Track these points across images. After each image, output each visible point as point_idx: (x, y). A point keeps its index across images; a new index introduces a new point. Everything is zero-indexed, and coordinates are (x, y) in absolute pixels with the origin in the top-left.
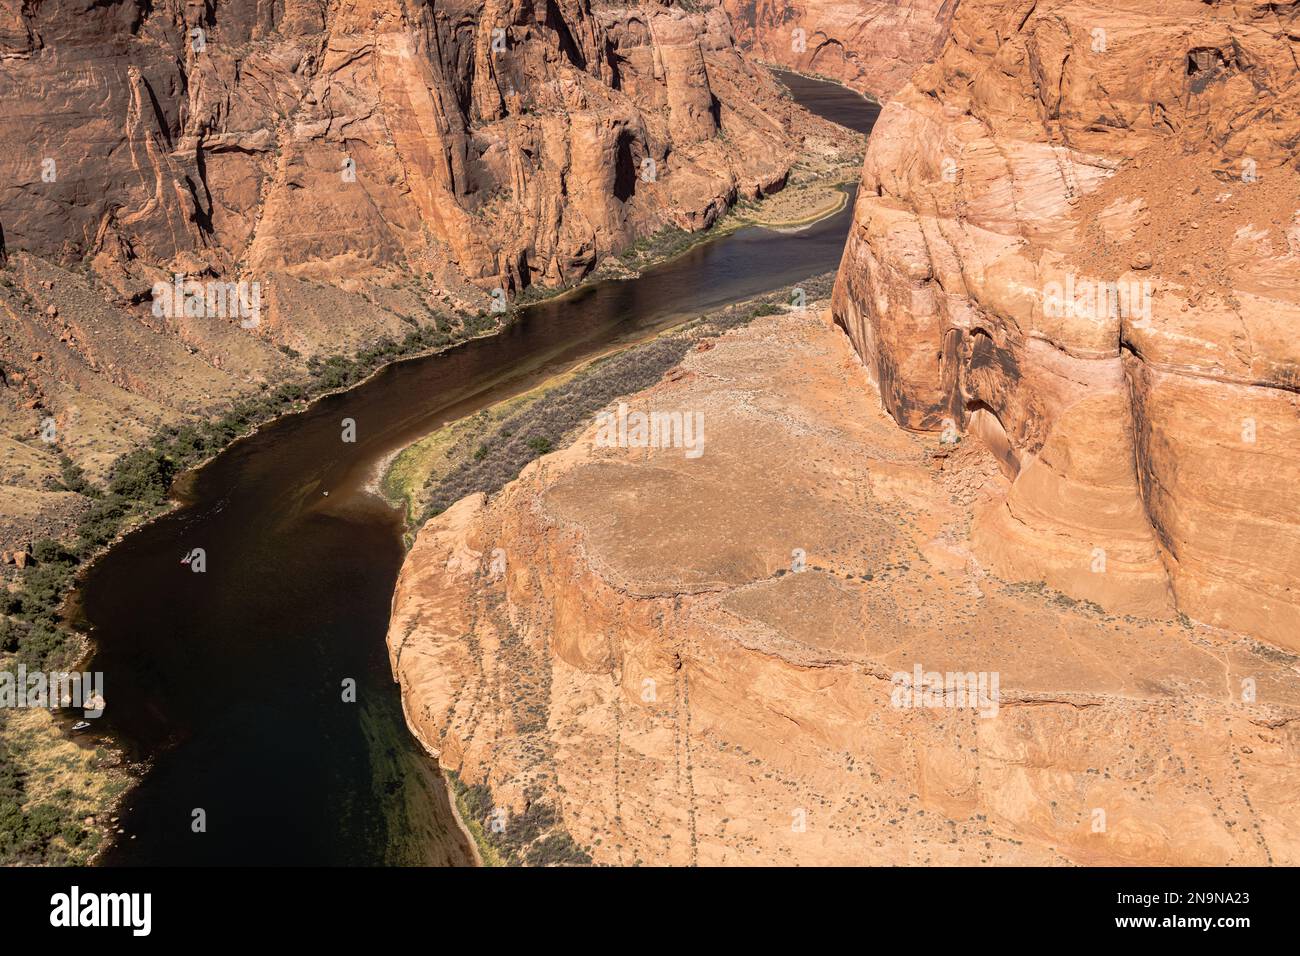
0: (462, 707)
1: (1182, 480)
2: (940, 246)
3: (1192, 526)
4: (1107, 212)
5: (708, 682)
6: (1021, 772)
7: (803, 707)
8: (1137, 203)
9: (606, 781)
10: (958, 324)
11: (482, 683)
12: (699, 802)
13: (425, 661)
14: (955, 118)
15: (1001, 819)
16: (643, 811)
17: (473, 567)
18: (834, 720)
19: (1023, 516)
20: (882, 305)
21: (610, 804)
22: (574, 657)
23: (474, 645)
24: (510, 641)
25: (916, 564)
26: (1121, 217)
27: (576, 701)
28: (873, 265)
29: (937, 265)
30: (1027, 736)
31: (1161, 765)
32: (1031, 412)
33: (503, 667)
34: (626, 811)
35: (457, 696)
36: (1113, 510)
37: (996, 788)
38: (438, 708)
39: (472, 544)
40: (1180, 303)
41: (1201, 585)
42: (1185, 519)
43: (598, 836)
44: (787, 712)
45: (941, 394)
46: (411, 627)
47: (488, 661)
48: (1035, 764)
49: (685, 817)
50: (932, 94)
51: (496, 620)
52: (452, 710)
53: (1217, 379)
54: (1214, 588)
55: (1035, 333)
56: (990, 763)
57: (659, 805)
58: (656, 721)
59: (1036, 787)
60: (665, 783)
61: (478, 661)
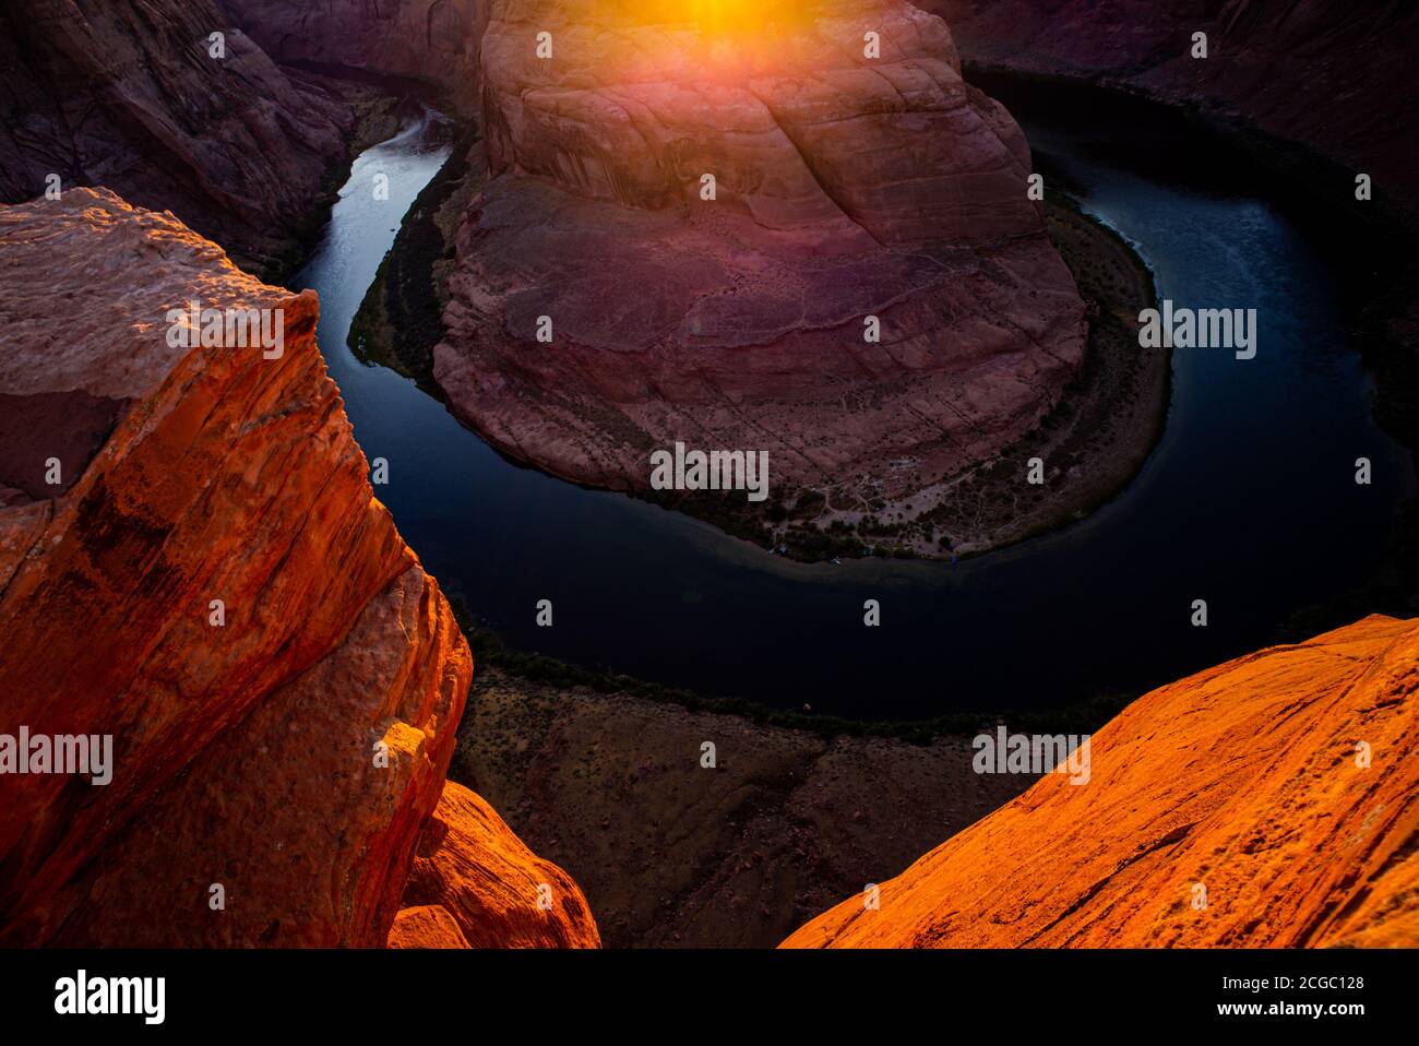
0: (597, 455)
1: (845, 178)
3: (863, 199)
5: (722, 376)
6: (906, 343)
7: (785, 362)
10: (667, 141)
11: (591, 437)
13: (541, 442)
15: (913, 370)
18: (806, 362)
19: (778, 226)
22: (628, 399)
23: (557, 421)
24: (577, 410)
25: (744, 273)
27: (655, 419)
28: (583, 126)
29: (633, 112)
30: (896, 327)
31: (953, 314)
33: (590, 424)
36: (821, 206)
37: (902, 357)
39: (487, 370)
41: (882, 225)
42: (856, 196)
44: (779, 370)
45: (666, 184)
46: (507, 430)
47: (577, 423)
48: (908, 338)
49: (782, 445)
52: (593, 460)
53: (837, 120)
54: (889, 224)
55: (726, 129)
56: (891, 347)
58: (711, 408)
61: (572, 428)
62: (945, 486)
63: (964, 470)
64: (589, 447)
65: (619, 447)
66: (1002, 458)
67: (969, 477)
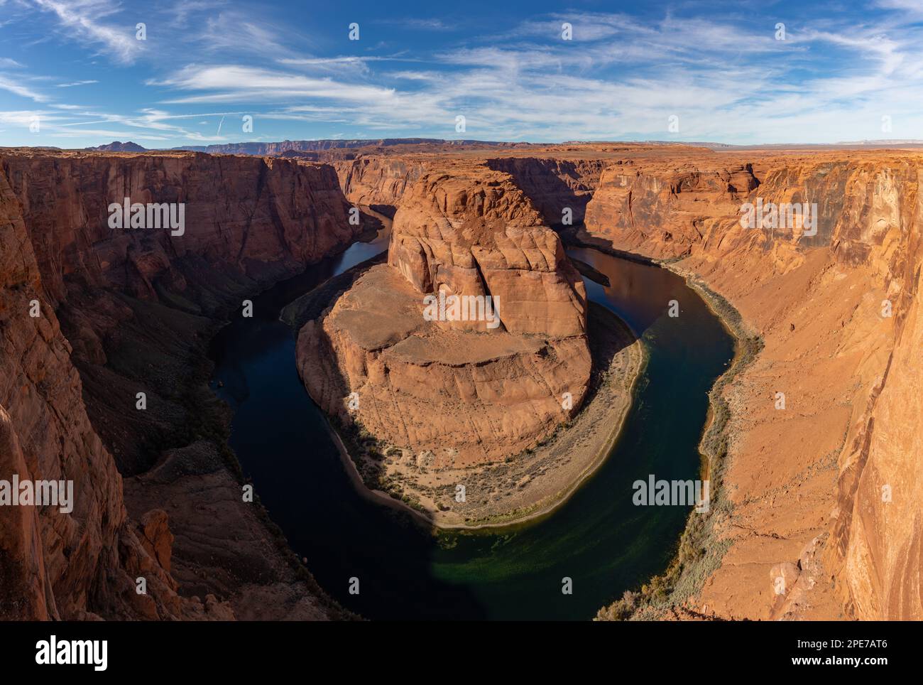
0: (326, 388)
2: (424, 245)
4: (463, 232)
5: (395, 374)
8: (470, 230)
9: (373, 410)
10: (433, 264)
11: (329, 381)
12: (402, 413)
14: (418, 213)
16: (388, 419)
17: (318, 343)
20: (412, 260)
21: (377, 418)
23: (323, 367)
26: (467, 234)
28: (407, 251)
29: (425, 249)
32: (457, 284)
33: (334, 374)
34: (383, 420)
35: (323, 385)
37: (481, 390)
38: (319, 388)
40: (487, 252)
43: (377, 430)
44: (420, 380)
46: (304, 362)
47: (329, 372)
48: (487, 381)
50: (409, 208)
51: (328, 359)
53: (500, 269)
55: (454, 264)
56: (477, 383)
57: (392, 417)
59: (491, 387)
60: (391, 408)
61: (326, 373)
62: (463, 472)
63: (481, 465)
64: (325, 384)
65: (336, 390)
66: (504, 463)
67: (480, 470)
